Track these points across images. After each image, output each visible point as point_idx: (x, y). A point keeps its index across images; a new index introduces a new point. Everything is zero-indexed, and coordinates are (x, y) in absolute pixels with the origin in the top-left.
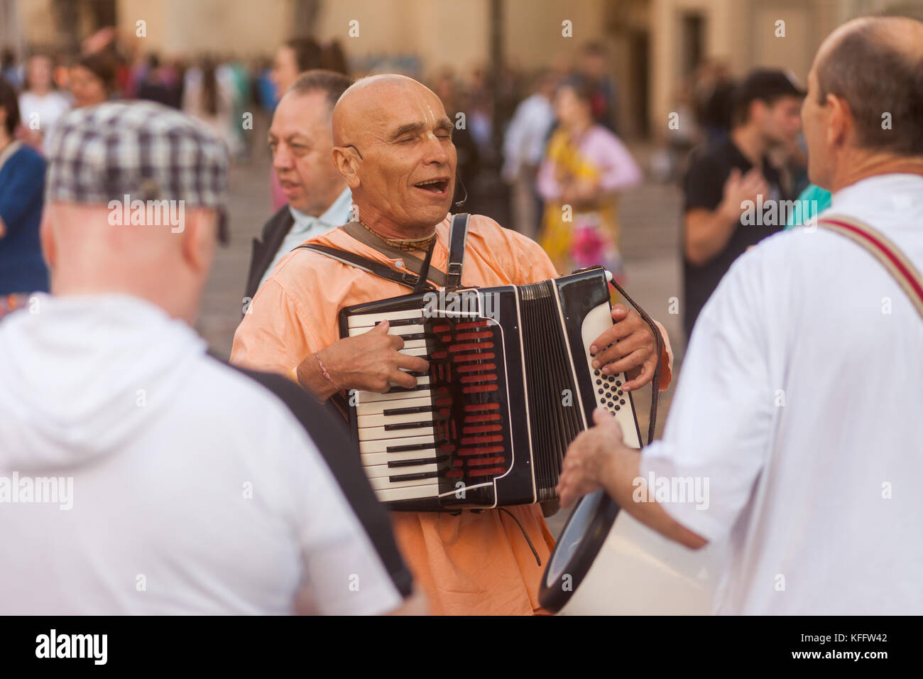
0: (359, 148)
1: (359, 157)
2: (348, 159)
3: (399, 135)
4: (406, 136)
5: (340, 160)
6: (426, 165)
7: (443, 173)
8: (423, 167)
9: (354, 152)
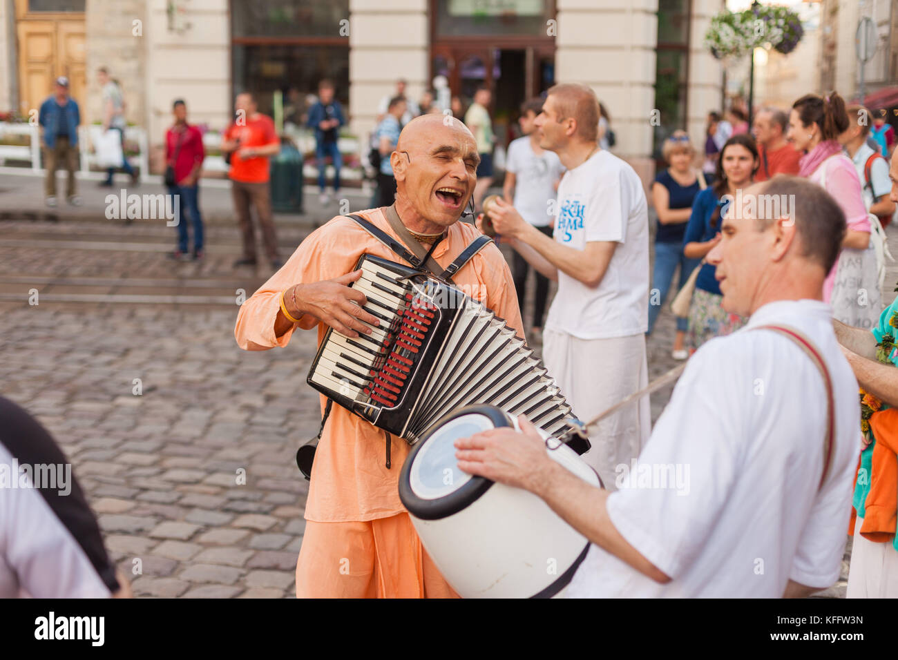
0: (410, 155)
1: (408, 161)
2: (401, 161)
4: (442, 154)
6: (451, 178)
9: (406, 157)
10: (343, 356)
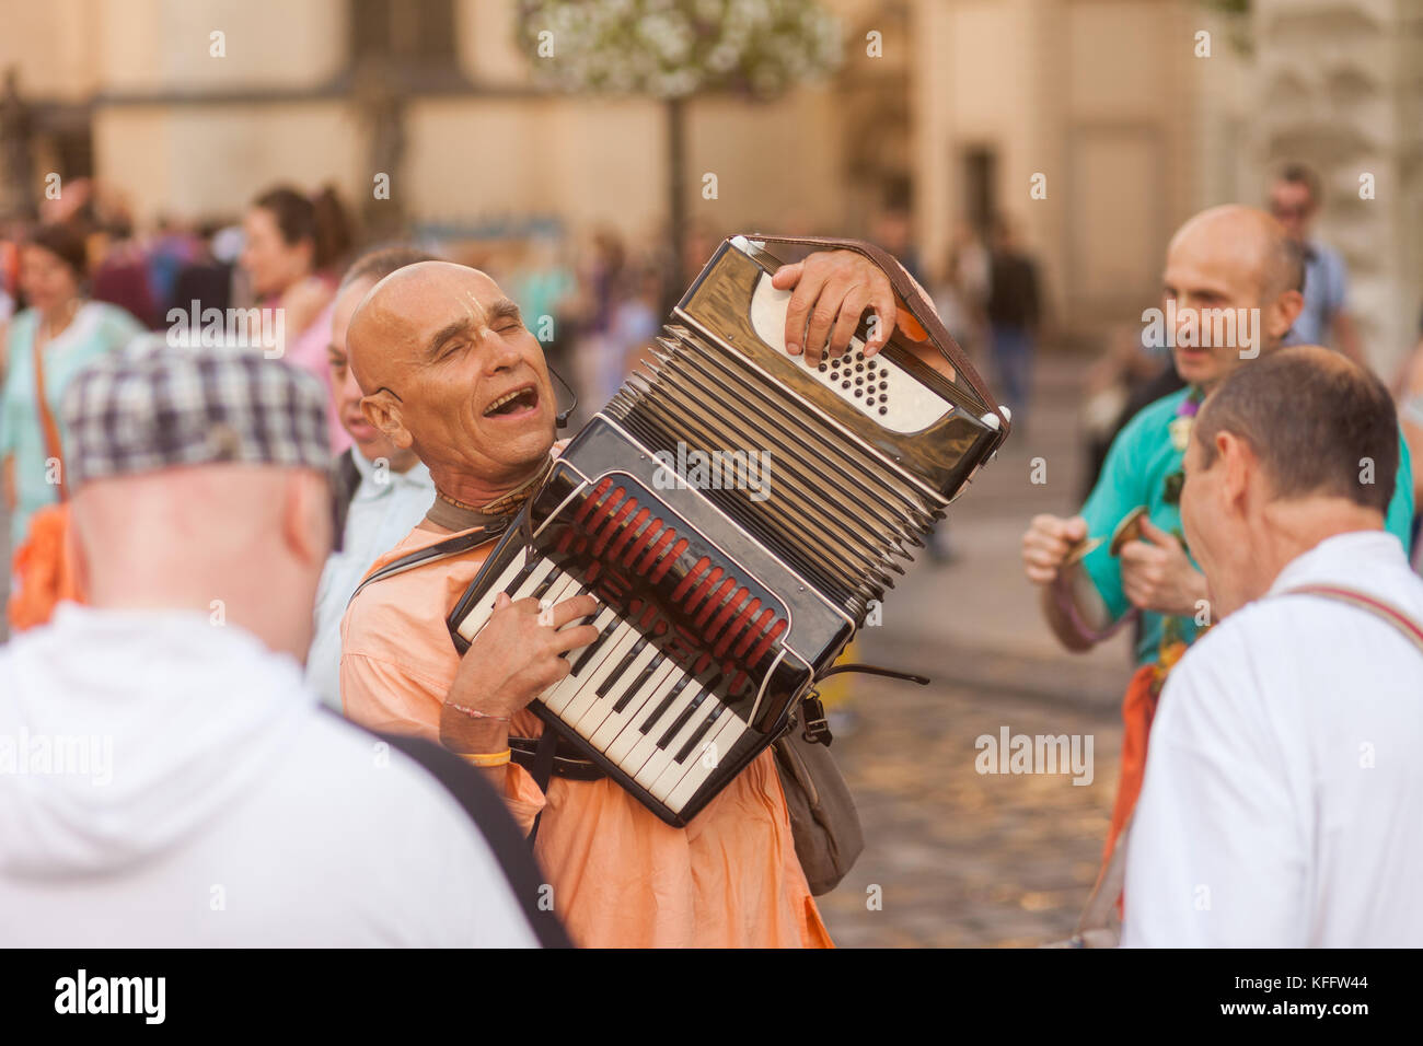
0: (393, 387)
1: (398, 401)
2: (385, 409)
3: (438, 349)
4: (450, 345)
5: (376, 414)
6: (490, 376)
7: (520, 379)
8: (487, 381)
9: (388, 397)
10: (645, 729)
